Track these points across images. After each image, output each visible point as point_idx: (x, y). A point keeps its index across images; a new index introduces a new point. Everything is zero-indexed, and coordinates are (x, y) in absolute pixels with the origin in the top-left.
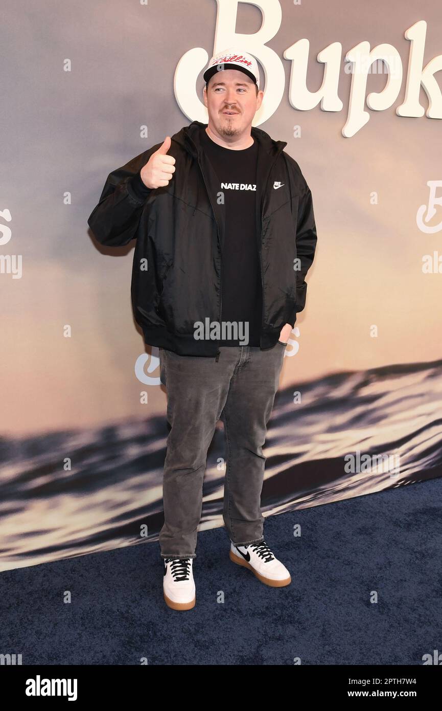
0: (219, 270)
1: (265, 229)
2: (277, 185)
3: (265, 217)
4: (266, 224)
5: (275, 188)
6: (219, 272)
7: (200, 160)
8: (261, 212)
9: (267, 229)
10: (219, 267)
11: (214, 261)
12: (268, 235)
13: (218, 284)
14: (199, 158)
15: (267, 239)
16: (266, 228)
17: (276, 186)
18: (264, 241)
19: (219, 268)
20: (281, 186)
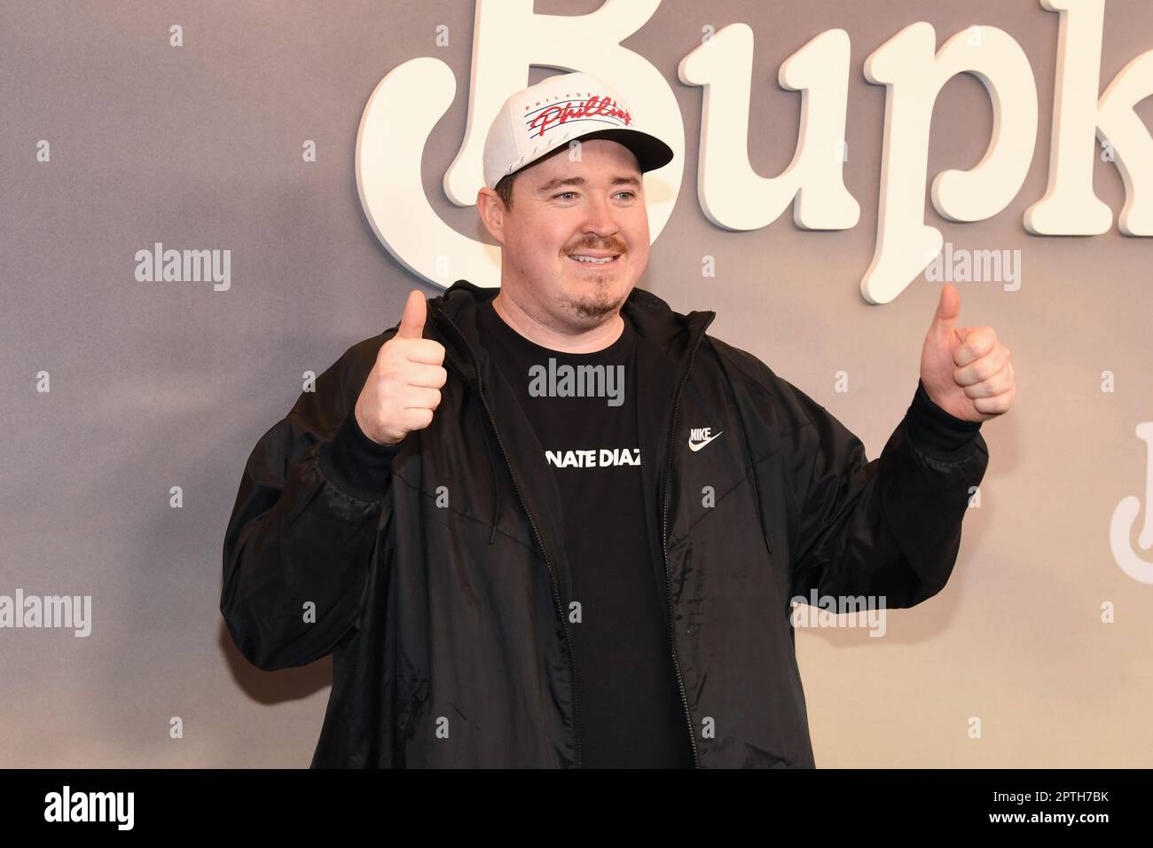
0: (567, 703)
1: (677, 575)
2: (700, 438)
3: (672, 539)
4: (678, 558)
5: (695, 448)
6: (567, 709)
7: (483, 383)
8: (660, 527)
9: (683, 573)
10: (565, 695)
11: (549, 675)
12: (688, 594)
13: (569, 746)
14: (480, 379)
15: (690, 602)
16: (680, 570)
17: (695, 442)
18: (679, 610)
19: (568, 699)
20: (710, 439)
